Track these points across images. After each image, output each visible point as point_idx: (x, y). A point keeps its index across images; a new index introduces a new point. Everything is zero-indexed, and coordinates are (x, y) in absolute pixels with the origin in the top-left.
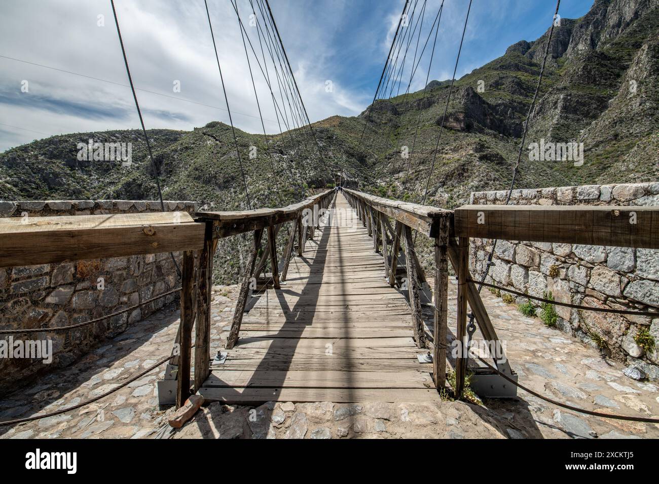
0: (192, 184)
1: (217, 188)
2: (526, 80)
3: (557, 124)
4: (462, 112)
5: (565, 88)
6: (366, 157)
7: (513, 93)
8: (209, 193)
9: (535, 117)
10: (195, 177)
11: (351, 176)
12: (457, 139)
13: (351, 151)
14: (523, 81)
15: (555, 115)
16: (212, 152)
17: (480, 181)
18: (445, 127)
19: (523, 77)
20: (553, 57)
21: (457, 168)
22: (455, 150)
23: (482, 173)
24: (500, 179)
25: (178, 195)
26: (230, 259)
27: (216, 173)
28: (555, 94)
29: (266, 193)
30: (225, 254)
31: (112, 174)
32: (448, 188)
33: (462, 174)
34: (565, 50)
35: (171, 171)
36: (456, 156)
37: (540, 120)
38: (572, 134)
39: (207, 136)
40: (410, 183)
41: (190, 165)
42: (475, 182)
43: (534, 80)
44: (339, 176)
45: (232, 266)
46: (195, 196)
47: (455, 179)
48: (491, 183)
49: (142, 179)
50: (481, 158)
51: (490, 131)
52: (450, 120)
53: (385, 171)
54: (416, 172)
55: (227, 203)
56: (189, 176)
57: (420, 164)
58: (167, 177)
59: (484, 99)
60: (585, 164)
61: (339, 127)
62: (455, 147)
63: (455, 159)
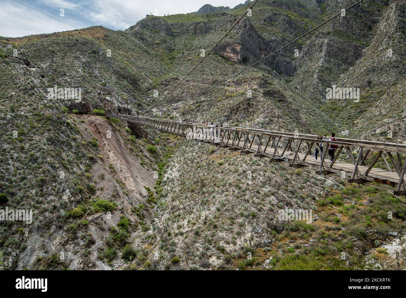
2: (296, 20)
3: (322, 67)
4: (239, 44)
5: (329, 33)
7: (284, 31)
12: (235, 71)
13: (122, 72)
15: (321, 58)
17: (266, 118)
18: (222, 57)
20: (317, 1)
21: (242, 102)
23: (267, 110)
24: (283, 117)
28: (321, 38)
32: (233, 122)
36: (240, 89)
37: (308, 61)
38: (334, 78)
40: (191, 115)
42: (260, 118)
47: (241, 113)
48: (275, 120)
50: (265, 94)
51: (265, 66)
52: (228, 50)
54: (197, 103)
57: (201, 94)
59: (259, 33)
60: (346, 106)
61: (104, 40)
62: (238, 80)
63: (239, 93)
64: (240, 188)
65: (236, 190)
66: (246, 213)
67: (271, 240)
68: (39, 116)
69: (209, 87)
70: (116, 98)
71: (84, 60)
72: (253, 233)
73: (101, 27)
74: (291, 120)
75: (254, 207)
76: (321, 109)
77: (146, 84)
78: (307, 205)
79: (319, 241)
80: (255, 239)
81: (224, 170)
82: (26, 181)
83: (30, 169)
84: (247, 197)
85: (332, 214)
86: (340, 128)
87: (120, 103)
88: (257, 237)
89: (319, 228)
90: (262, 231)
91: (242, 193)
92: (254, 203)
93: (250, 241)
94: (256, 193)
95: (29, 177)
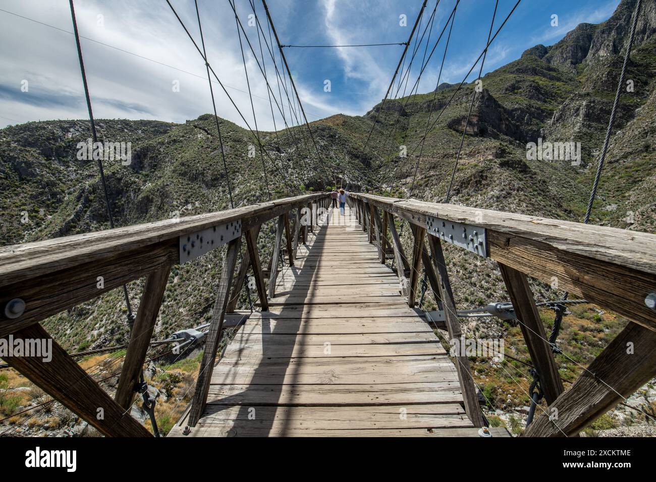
0: (177, 180)
1: (203, 186)
2: (545, 84)
3: (579, 132)
4: (476, 116)
5: (588, 94)
6: (371, 159)
7: (530, 98)
8: (194, 191)
9: (554, 124)
10: (180, 174)
11: (354, 179)
12: (471, 144)
13: (355, 152)
14: (541, 86)
15: (577, 122)
16: (202, 147)
17: (502, 191)
18: (457, 131)
19: (541, 82)
20: (572, 63)
21: (474, 175)
22: (471, 155)
23: (504, 182)
24: (525, 190)
25: (161, 192)
26: (212, 268)
27: (204, 170)
28: (577, 100)
29: (258, 194)
30: (207, 262)
31: (92, 166)
32: (463, 196)
33: (480, 182)
34: (585, 56)
35: (156, 166)
36: (473, 161)
37: (560, 128)
38: (596, 144)
39: (198, 129)
40: (419, 189)
41: (177, 160)
42: (495, 191)
43: (552, 85)
44: (341, 179)
45: (213, 277)
46: (178, 194)
47: (472, 186)
48: (514, 193)
49: (123, 173)
50: (502, 165)
51: (505, 137)
52: (463, 123)
53: (391, 175)
54: (425, 178)
55: (214, 203)
56: (174, 171)
57: (430, 168)
58: (151, 172)
59: (500, 103)
60: (612, 176)
61: (343, 125)
62: (471, 152)
63: (471, 165)
64: (466, 269)
65: (461, 271)
66: (471, 298)
67: (502, 334)
68: (280, 193)
69: (438, 161)
70: (348, 176)
71: (323, 144)
72: (480, 322)
73: (341, 114)
74: (535, 193)
75: (482, 292)
76: (578, 180)
77: (377, 162)
78: (554, 295)
79: (569, 344)
80: (482, 330)
81: (449, 248)
82: (265, 248)
83: (269, 238)
84: (473, 280)
85: (591, 309)
86: (604, 202)
87: (351, 180)
88: (484, 327)
89: (570, 326)
90: (491, 321)
91: (467, 275)
92: (482, 287)
93: (474, 331)
94: (485, 276)
95: (268, 245)
